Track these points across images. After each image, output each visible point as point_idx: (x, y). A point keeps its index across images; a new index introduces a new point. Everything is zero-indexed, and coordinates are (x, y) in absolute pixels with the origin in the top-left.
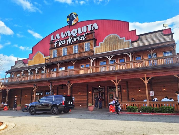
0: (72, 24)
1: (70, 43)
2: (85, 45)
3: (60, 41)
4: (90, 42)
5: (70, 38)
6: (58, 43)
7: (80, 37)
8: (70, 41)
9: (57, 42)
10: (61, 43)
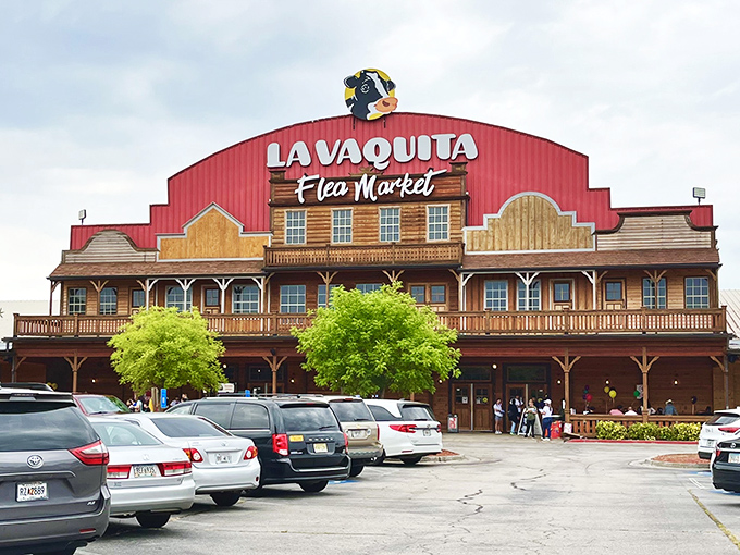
0: (369, 117)
1: (366, 197)
2: (428, 215)
3: (323, 180)
4: (449, 205)
5: (369, 179)
6: (312, 186)
7: (411, 181)
8: (368, 190)
9: (306, 183)
10: (327, 189)
